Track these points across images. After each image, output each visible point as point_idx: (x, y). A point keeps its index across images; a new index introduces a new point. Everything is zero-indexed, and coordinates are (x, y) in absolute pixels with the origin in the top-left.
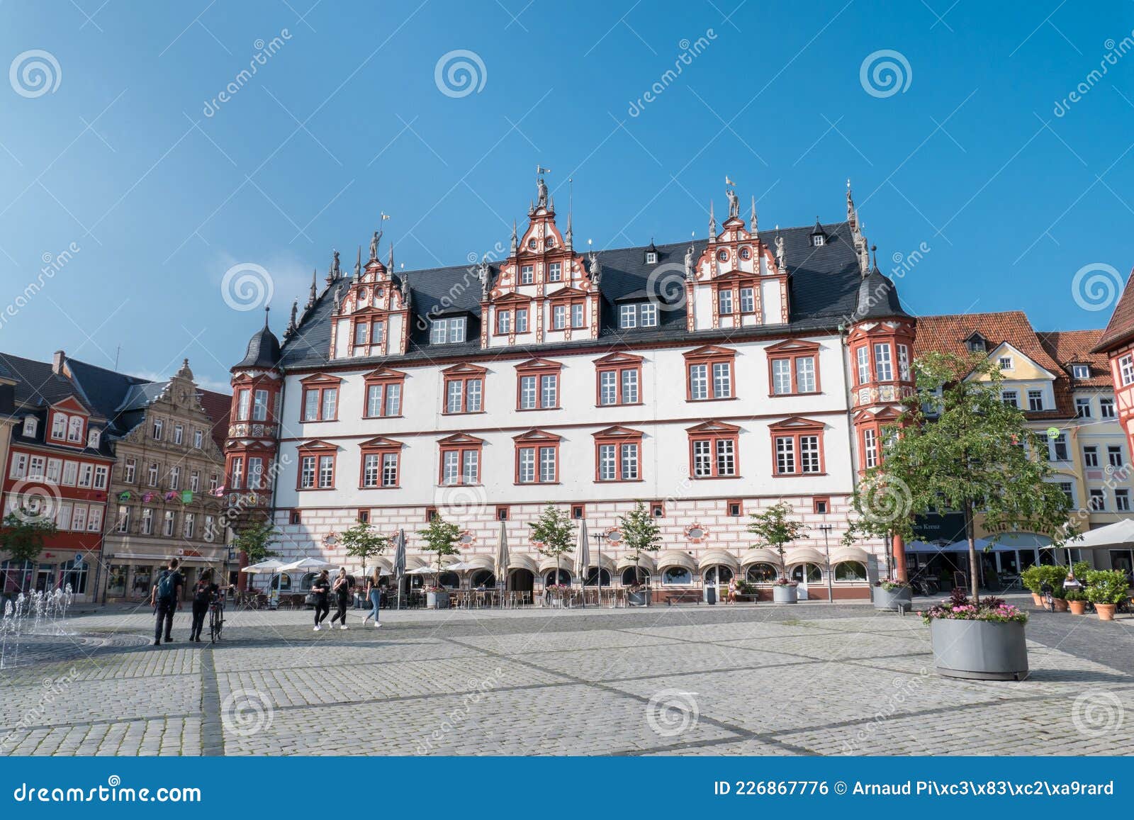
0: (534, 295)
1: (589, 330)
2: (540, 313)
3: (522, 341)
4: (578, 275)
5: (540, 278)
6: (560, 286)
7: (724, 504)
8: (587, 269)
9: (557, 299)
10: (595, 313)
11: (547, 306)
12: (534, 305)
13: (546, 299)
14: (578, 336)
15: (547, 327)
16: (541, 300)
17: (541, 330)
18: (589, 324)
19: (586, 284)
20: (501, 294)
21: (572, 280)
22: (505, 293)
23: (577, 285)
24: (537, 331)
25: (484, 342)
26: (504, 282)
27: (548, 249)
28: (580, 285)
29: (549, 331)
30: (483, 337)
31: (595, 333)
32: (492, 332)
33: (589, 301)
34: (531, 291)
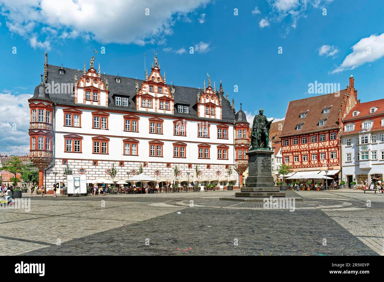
0: (154, 96)
1: (171, 111)
2: (156, 103)
3: (150, 110)
4: (168, 93)
5: (156, 91)
6: (162, 95)
7: (206, 166)
9: (162, 99)
10: (173, 106)
11: (158, 101)
12: (154, 100)
13: (158, 98)
14: (168, 112)
15: (158, 107)
16: (156, 98)
17: (156, 108)
18: (171, 109)
19: (170, 96)
20: (143, 93)
21: (166, 94)
22: (144, 93)
23: (167, 96)
24: (155, 108)
25: (138, 108)
26: (143, 89)
27: (158, 82)
28: (168, 96)
29: (159, 109)
30: (137, 107)
31: (173, 112)
32: (140, 105)
33: (171, 102)
34: (153, 94)
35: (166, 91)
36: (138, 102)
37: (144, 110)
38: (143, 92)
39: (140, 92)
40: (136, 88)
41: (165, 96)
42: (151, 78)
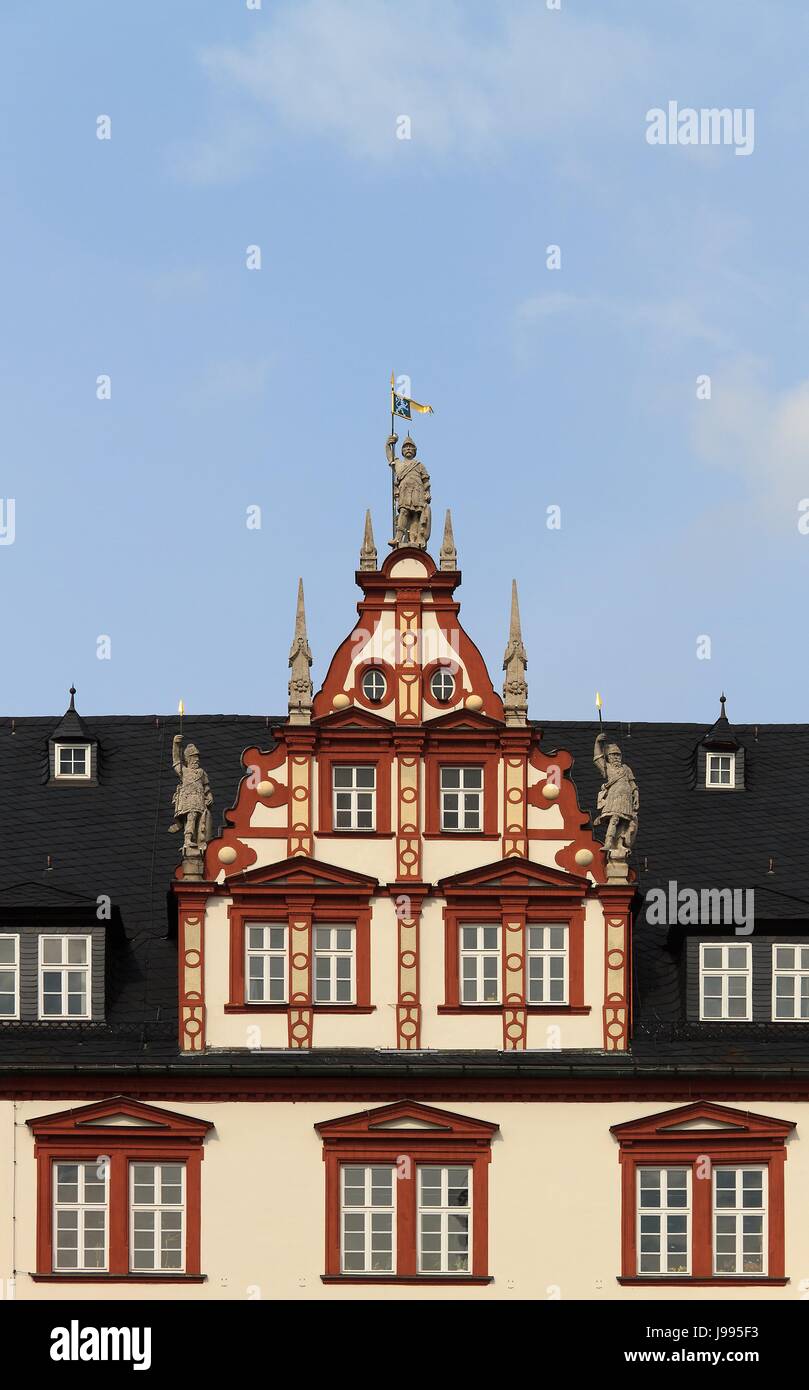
0: (386, 876)
1: (596, 1014)
2: (409, 944)
3: (333, 1033)
4: (551, 818)
5: (407, 814)
6: (487, 853)
8: (588, 803)
9: (474, 895)
10: (617, 959)
11: (434, 913)
12: (383, 913)
13: (432, 892)
14: (549, 1035)
15: (434, 992)
16: (412, 892)
17: (409, 1004)
18: (593, 996)
19: (583, 855)
20: (252, 856)
21: (528, 834)
22: (270, 853)
23: (544, 854)
24: (401, 1005)
25: (192, 1027)
26: (263, 816)
27: (431, 713)
28: (560, 857)
29: (442, 1010)
30: (186, 1013)
31: (616, 1030)
32: (218, 991)
33: (593, 909)
34: (374, 859)
35: (532, 796)
36: (193, 959)
37: (263, 1034)
38: (251, 843)
39: (226, 853)
40: (180, 809)
41: (524, 862)
42: (350, 683)
